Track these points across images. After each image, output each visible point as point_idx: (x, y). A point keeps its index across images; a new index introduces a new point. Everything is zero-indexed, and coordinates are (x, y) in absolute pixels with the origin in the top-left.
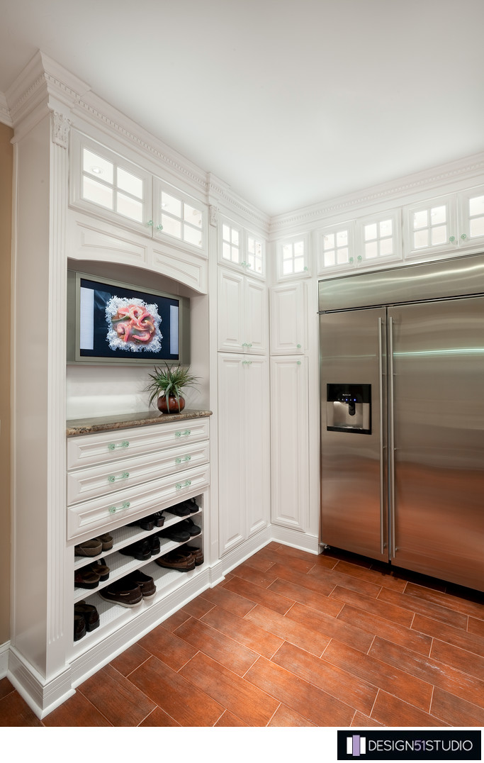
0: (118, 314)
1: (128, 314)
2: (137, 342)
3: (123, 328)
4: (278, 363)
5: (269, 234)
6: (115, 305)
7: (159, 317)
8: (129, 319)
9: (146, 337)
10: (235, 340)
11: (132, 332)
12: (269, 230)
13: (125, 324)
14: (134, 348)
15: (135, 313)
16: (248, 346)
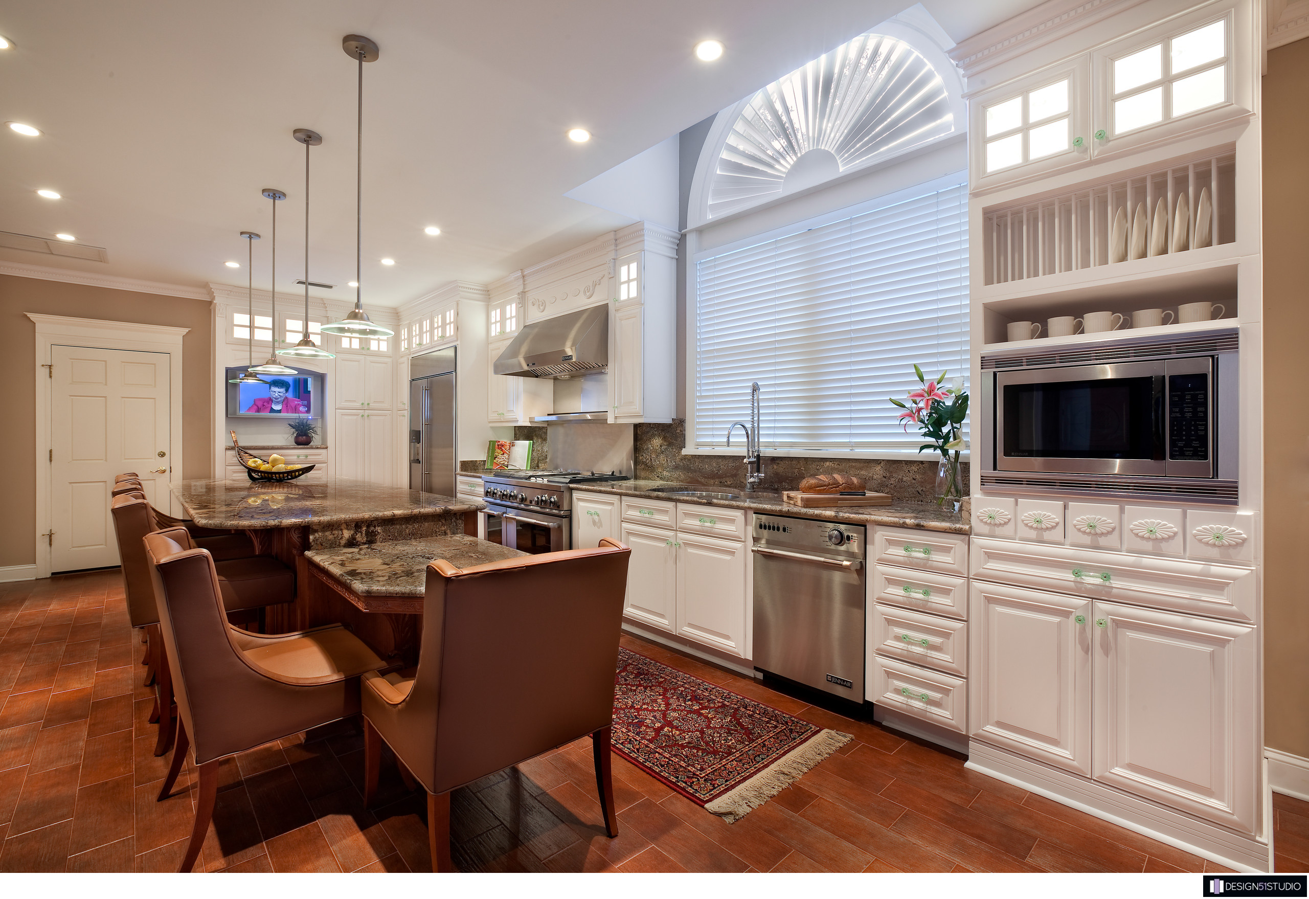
5: (397, 320)
16: (368, 404)
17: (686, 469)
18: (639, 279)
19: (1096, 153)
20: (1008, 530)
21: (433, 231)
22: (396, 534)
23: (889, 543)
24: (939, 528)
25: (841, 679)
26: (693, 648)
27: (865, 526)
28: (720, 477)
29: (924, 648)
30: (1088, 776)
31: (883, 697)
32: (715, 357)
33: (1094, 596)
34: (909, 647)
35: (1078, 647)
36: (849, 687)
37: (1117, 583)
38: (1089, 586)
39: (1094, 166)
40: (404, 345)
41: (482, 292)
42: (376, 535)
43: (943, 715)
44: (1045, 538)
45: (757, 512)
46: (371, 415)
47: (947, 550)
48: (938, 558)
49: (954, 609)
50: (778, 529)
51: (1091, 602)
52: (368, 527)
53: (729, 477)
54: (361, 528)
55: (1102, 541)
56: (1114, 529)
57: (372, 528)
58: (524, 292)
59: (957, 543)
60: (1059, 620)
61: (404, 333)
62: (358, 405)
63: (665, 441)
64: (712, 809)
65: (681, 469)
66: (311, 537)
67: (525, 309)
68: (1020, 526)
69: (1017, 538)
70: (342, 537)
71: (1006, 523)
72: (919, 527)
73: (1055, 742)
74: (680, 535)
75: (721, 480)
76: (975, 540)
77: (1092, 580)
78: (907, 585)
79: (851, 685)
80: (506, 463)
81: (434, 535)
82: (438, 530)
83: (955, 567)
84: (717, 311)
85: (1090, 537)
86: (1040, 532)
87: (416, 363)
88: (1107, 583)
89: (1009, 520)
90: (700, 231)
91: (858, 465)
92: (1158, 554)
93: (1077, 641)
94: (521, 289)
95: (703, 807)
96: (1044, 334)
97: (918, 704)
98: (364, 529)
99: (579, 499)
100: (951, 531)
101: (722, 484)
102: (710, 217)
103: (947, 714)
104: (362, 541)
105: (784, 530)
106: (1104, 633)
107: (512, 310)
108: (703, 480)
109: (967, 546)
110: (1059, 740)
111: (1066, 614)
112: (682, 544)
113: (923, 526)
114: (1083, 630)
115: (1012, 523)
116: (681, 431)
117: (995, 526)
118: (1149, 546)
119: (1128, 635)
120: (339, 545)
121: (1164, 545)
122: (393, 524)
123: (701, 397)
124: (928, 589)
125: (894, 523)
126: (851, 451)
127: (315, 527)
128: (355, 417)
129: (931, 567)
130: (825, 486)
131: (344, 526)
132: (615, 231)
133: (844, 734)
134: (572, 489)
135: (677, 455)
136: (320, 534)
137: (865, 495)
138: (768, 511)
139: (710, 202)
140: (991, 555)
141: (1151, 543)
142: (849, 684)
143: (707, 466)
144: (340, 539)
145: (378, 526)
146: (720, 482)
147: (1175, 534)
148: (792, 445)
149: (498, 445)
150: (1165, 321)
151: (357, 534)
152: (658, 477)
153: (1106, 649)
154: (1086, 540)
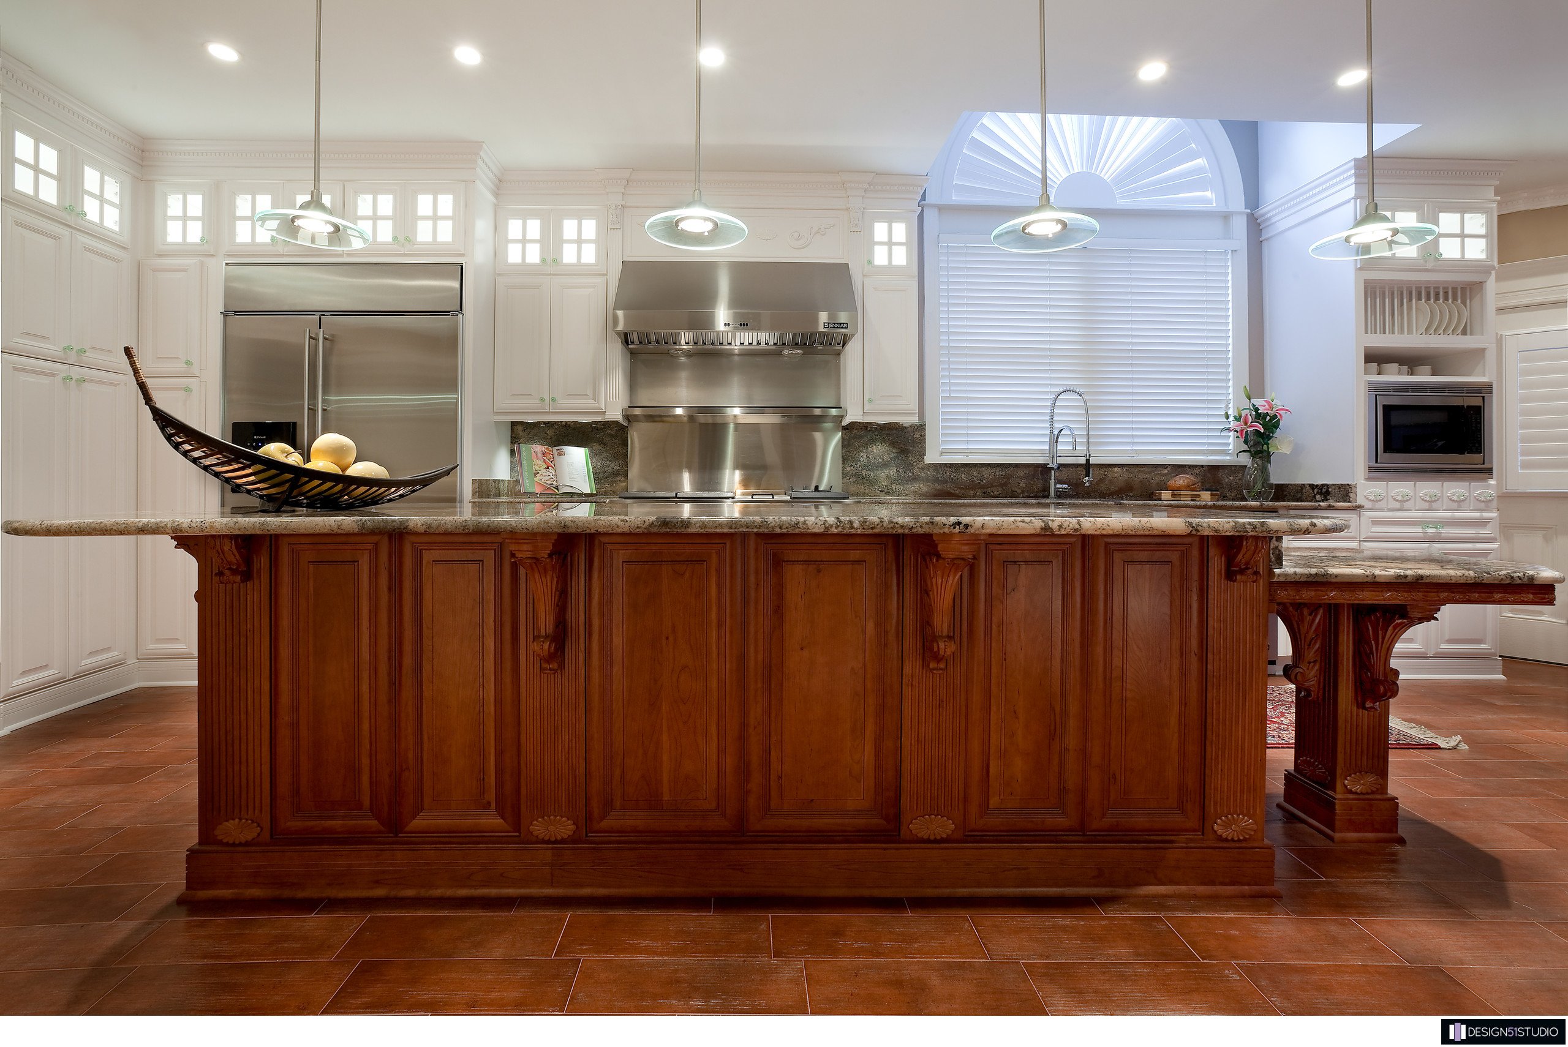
17: (931, 480)
20: (1383, 504)
28: (982, 487)
30: (1428, 654)
38: (1430, 534)
44: (1405, 507)
51: (1430, 544)
53: (996, 486)
55: (1434, 505)
56: (1440, 497)
59: (1354, 517)
63: (894, 447)
65: (923, 480)
68: (1390, 499)
69: (1390, 509)
71: (1382, 500)
75: (986, 490)
76: (1364, 513)
77: (1430, 530)
85: (1428, 504)
86: (1403, 503)
88: (1438, 531)
89: (1382, 497)
91: (1146, 469)
92: (1458, 510)
94: (617, 200)
100: (1350, 508)
101: (986, 495)
102: (956, 198)
107: (581, 229)
109: (1359, 518)
115: (1385, 499)
117: (1376, 501)
118: (1455, 506)
121: (1462, 504)
123: (949, 398)
135: (915, 464)
139: (956, 184)
140: (1376, 522)
141: (1456, 504)
146: (984, 493)
147: (1467, 497)
154: (1426, 505)
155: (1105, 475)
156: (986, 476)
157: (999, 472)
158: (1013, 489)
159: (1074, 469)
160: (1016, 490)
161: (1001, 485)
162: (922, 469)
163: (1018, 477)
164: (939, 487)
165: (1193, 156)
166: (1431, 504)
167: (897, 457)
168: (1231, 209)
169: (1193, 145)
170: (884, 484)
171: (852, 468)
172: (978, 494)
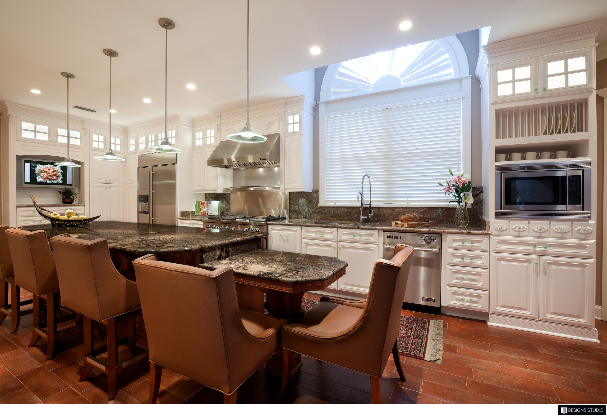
0: (41, 170)
1: (45, 170)
2: (50, 179)
3: (43, 175)
4: (128, 187)
5: (127, 133)
6: (39, 168)
7: (61, 171)
8: (46, 172)
9: (55, 178)
10: (101, 178)
11: (48, 176)
12: (126, 132)
13: (44, 174)
14: (49, 181)
15: (49, 170)
16: (109, 180)
17: (320, 213)
18: (300, 123)
19: (541, 94)
20: (506, 233)
21: (191, 87)
22: (237, 251)
23: (453, 240)
24: (478, 233)
25: (430, 299)
26: (343, 295)
27: (441, 234)
28: (340, 216)
29: (470, 281)
30: (537, 319)
31: (451, 303)
32: (335, 162)
33: (540, 254)
34: (463, 281)
35: (535, 273)
36: (434, 301)
37: (549, 249)
38: (539, 251)
39: (539, 99)
40: (132, 148)
41: (189, 122)
42: (229, 252)
43: (479, 306)
44: (521, 235)
45: (385, 231)
46: (111, 187)
47: (480, 242)
48: (476, 245)
49: (484, 265)
50: (397, 238)
51: (539, 257)
52: (226, 248)
53: (345, 216)
54: (223, 249)
55: (543, 235)
56: (547, 230)
57: (228, 249)
58: (220, 124)
59: (485, 239)
60: (527, 264)
61: (132, 141)
62: (103, 180)
63: (307, 200)
64: (429, 360)
65: (317, 213)
66: (204, 256)
67: (221, 132)
68: (511, 230)
69: (509, 235)
70: (216, 255)
71: (505, 230)
72: (469, 233)
73: (524, 309)
74: (340, 243)
75: (341, 218)
76: (493, 237)
77: (540, 249)
78: (463, 257)
79: (435, 300)
80: (207, 212)
81: (250, 250)
82: (252, 248)
83: (484, 248)
84: (337, 141)
85: (539, 233)
86: (520, 232)
87: (141, 158)
88: (545, 250)
89: (507, 229)
90: (326, 103)
92: (563, 238)
93: (534, 271)
94: (219, 122)
95: (423, 360)
96: (510, 159)
97: (467, 304)
98: (225, 249)
99: (272, 229)
100: (483, 234)
101: (341, 220)
102: (332, 97)
103: (480, 306)
104: (224, 256)
105: (400, 238)
106: (544, 268)
107: (211, 133)
108: (330, 218)
109: (489, 240)
110: (526, 308)
111: (529, 262)
112: (341, 247)
113: (471, 233)
114: (536, 267)
115: (508, 230)
116: (317, 195)
117: (501, 231)
118: (560, 235)
119: (553, 267)
120: (215, 259)
121: (565, 235)
122: (236, 246)
123: (328, 180)
124: (472, 258)
125: (457, 232)
126: (408, 204)
127: (205, 250)
128: (101, 188)
129: (474, 249)
130: (412, 218)
131: (217, 248)
132: (287, 98)
133: (440, 320)
134: (267, 224)
135: (315, 207)
136: (207, 253)
137: (429, 222)
138: (391, 230)
139: (332, 91)
140: (499, 243)
141: (561, 234)
142: (434, 300)
143: (332, 212)
144: (216, 256)
145: (230, 247)
147: (569, 230)
148: (379, 201)
149: (202, 203)
150: (551, 157)
151: (222, 252)
152: (303, 217)
153: (545, 273)
154: (537, 234)
155: (392, 212)
156: (341, 212)
157: (346, 210)
158: (352, 218)
159: (378, 209)
160: (353, 218)
161: (347, 216)
162: (317, 209)
163: (354, 212)
164: (323, 216)
165: (442, 54)
166: (541, 234)
167: (308, 204)
168: (463, 76)
169: (442, 49)
170: (304, 214)
171: (293, 208)
172: (338, 219)
